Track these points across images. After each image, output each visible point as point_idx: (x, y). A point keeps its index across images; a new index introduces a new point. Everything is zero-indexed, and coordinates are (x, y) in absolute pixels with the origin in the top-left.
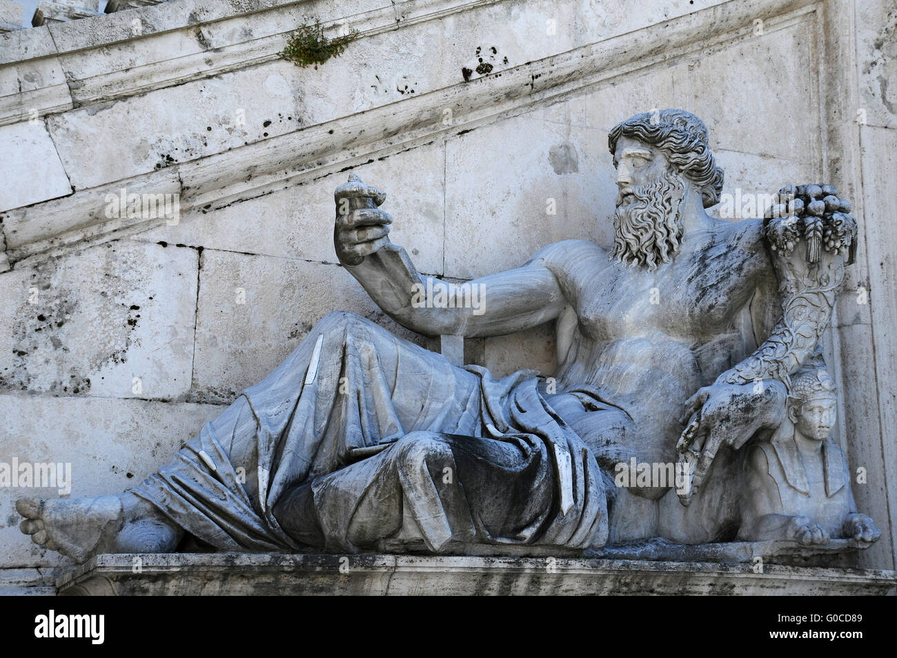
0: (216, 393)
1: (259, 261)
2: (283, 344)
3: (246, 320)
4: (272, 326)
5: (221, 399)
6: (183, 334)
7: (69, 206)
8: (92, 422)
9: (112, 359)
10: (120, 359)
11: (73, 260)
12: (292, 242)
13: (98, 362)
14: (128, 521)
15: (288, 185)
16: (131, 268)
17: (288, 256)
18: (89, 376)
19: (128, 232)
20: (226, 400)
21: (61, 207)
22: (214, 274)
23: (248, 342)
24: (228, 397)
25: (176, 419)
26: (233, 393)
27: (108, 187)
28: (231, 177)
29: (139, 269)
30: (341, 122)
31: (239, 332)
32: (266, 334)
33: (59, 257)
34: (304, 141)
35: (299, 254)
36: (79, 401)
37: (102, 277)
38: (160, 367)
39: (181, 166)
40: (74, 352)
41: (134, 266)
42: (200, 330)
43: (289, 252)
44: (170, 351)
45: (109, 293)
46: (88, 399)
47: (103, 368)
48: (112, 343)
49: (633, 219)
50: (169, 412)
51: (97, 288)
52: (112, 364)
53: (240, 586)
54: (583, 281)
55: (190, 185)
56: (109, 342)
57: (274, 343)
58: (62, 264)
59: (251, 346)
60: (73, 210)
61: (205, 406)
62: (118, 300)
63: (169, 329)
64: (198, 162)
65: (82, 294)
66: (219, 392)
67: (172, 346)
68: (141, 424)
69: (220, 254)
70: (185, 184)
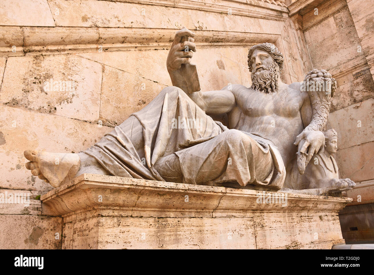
0: (109, 122)
1: (126, 74)
2: (135, 107)
3: (121, 95)
4: (131, 99)
5: (111, 125)
6: (96, 96)
7: (53, 32)
8: (57, 126)
9: (66, 101)
10: (69, 101)
11: (52, 58)
12: (137, 70)
13: (60, 101)
14: (82, 166)
15: (136, 49)
16: (76, 66)
17: (136, 74)
18: (56, 106)
19: (75, 52)
20: (113, 126)
21: (50, 31)
22: (109, 75)
23: (121, 104)
24: (114, 125)
25: (93, 130)
26: (116, 123)
27: (70, 28)
28: (118, 39)
29: (79, 67)
30: (157, 30)
31: (118, 99)
32: (129, 102)
33: (45, 55)
34: (145, 33)
35: (140, 75)
36: (51, 117)
37: (63, 67)
38: (86, 108)
39: (100, 28)
40: (50, 95)
41: (76, 65)
42: (103, 95)
43: (136, 73)
44: (91, 102)
45: (66, 74)
46: (55, 116)
47: (62, 104)
48: (66, 94)
49: (264, 75)
50: (90, 127)
51: (61, 71)
52: (66, 103)
53: (156, 199)
54: (246, 96)
55: (102, 37)
56: (65, 94)
57: (132, 106)
58: (47, 58)
59: (123, 106)
60: (55, 33)
61: (105, 127)
62: (69, 77)
63: (90, 93)
64: (106, 28)
65: (54, 72)
66: (110, 122)
67: (91, 100)
68: (78, 130)
69: (111, 68)
70: (101, 36)
